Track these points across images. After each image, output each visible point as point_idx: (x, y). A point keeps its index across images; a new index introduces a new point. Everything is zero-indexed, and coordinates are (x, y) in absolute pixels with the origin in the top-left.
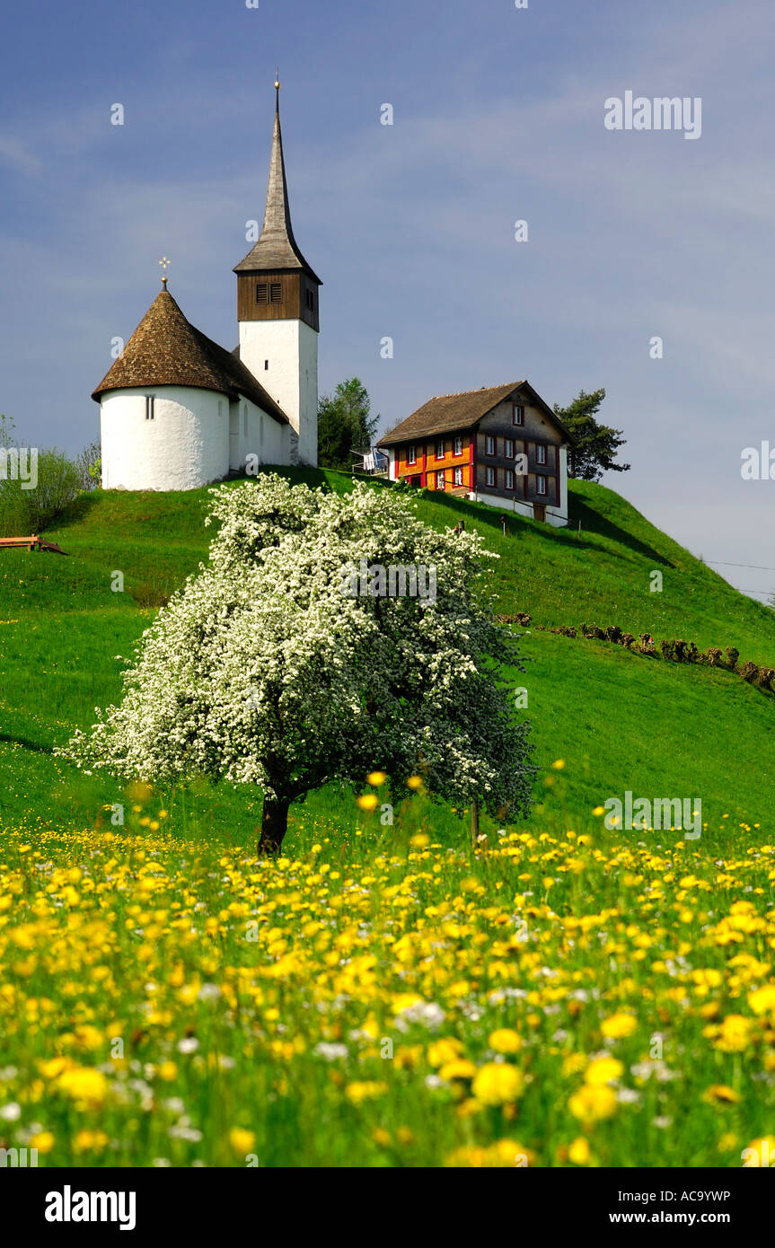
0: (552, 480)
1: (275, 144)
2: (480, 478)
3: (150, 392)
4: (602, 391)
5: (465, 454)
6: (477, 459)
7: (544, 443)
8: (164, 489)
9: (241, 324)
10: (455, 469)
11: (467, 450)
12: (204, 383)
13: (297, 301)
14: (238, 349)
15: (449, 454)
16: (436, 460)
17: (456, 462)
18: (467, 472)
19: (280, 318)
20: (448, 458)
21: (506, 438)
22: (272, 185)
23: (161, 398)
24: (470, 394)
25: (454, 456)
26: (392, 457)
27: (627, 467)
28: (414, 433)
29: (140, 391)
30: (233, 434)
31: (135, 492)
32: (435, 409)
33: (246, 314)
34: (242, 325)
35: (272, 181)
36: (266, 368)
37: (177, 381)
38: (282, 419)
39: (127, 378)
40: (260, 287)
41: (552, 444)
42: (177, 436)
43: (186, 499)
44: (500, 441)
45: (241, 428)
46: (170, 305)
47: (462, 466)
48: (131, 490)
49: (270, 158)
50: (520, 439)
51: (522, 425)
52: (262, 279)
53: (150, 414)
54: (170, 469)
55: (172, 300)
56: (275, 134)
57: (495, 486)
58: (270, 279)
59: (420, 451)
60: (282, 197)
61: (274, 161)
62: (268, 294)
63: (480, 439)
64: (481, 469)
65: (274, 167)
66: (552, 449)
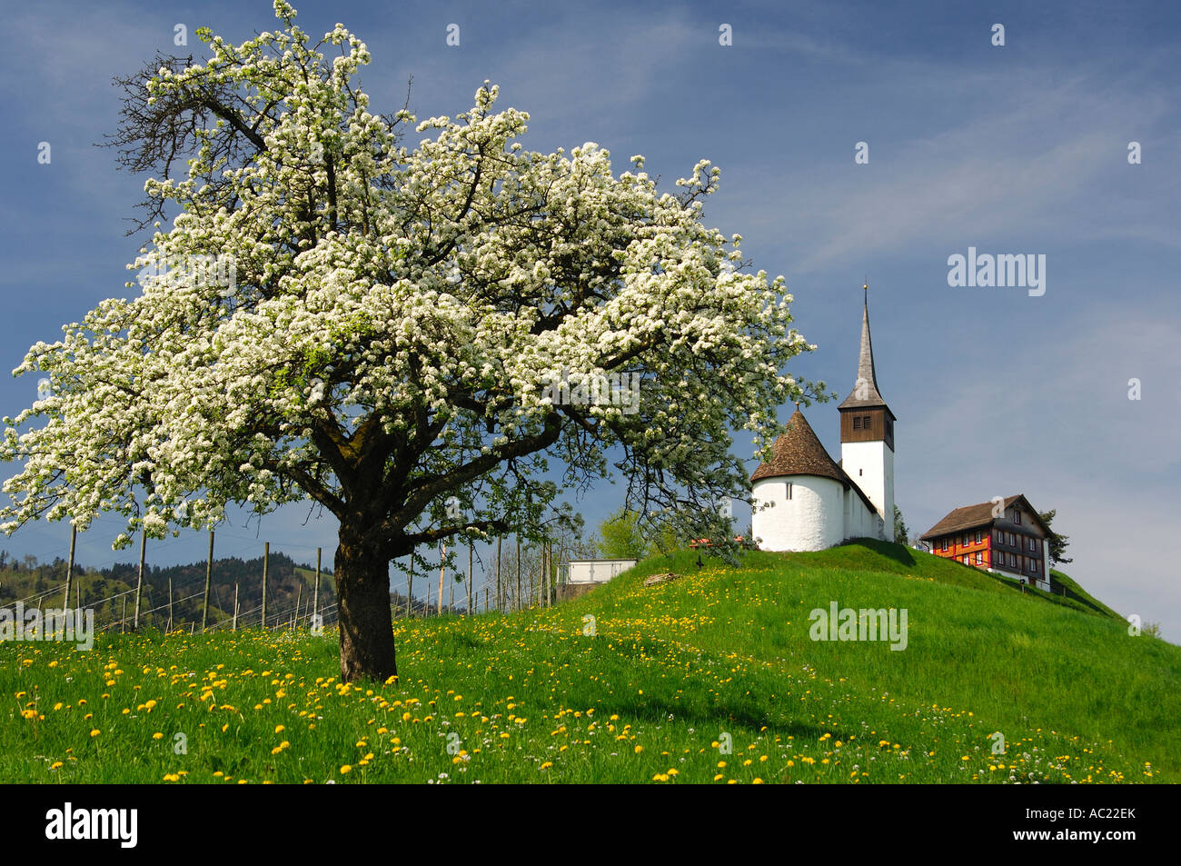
0: (1039, 562)
1: (865, 325)
2: (995, 558)
3: (789, 480)
4: (1054, 511)
5: (985, 542)
6: (993, 546)
7: (1033, 537)
8: (799, 550)
9: (843, 444)
10: (976, 553)
11: (985, 540)
12: (828, 474)
13: (882, 429)
14: (841, 462)
15: (973, 543)
16: (963, 547)
17: (978, 548)
18: (986, 555)
19: (870, 441)
20: (971, 546)
21: (1010, 533)
22: (863, 352)
23: (798, 484)
24: (982, 505)
25: (976, 544)
26: (931, 546)
27: (1071, 561)
28: (947, 530)
29: (782, 479)
30: (846, 513)
31: (778, 552)
32: (958, 515)
33: (847, 438)
34: (845, 446)
35: (863, 349)
36: (861, 475)
37: (809, 472)
38: (872, 509)
39: (773, 470)
40: (856, 419)
41: (1039, 538)
42: (808, 511)
43: (816, 557)
44: (1007, 535)
45: (851, 511)
46: (802, 421)
47: (981, 551)
48: (775, 551)
49: (861, 335)
50: (1019, 533)
51: (1020, 524)
52: (858, 414)
53: (789, 496)
54: (803, 535)
55: (803, 417)
56: (865, 319)
57: (1004, 565)
58: (863, 414)
59: (951, 542)
60: (870, 360)
61: (864, 336)
62: (862, 423)
63: (994, 532)
64: (995, 552)
65: (864, 340)
66: (1038, 541)
